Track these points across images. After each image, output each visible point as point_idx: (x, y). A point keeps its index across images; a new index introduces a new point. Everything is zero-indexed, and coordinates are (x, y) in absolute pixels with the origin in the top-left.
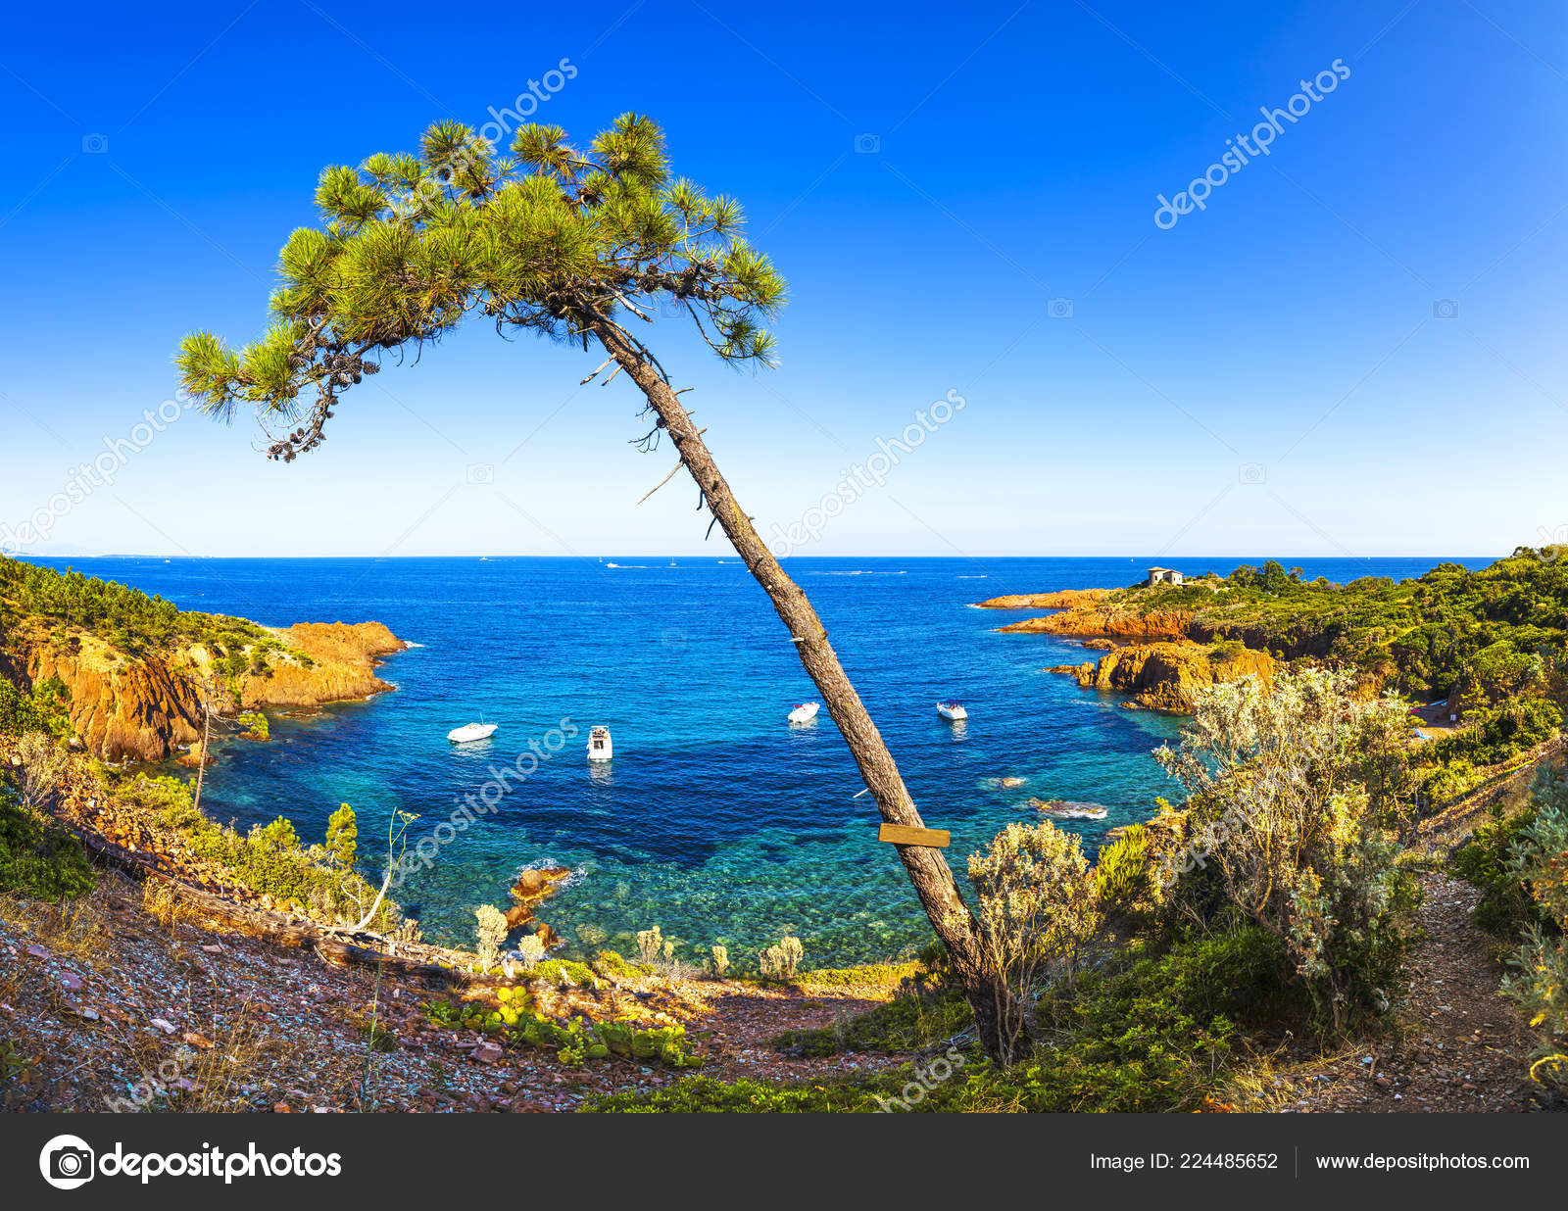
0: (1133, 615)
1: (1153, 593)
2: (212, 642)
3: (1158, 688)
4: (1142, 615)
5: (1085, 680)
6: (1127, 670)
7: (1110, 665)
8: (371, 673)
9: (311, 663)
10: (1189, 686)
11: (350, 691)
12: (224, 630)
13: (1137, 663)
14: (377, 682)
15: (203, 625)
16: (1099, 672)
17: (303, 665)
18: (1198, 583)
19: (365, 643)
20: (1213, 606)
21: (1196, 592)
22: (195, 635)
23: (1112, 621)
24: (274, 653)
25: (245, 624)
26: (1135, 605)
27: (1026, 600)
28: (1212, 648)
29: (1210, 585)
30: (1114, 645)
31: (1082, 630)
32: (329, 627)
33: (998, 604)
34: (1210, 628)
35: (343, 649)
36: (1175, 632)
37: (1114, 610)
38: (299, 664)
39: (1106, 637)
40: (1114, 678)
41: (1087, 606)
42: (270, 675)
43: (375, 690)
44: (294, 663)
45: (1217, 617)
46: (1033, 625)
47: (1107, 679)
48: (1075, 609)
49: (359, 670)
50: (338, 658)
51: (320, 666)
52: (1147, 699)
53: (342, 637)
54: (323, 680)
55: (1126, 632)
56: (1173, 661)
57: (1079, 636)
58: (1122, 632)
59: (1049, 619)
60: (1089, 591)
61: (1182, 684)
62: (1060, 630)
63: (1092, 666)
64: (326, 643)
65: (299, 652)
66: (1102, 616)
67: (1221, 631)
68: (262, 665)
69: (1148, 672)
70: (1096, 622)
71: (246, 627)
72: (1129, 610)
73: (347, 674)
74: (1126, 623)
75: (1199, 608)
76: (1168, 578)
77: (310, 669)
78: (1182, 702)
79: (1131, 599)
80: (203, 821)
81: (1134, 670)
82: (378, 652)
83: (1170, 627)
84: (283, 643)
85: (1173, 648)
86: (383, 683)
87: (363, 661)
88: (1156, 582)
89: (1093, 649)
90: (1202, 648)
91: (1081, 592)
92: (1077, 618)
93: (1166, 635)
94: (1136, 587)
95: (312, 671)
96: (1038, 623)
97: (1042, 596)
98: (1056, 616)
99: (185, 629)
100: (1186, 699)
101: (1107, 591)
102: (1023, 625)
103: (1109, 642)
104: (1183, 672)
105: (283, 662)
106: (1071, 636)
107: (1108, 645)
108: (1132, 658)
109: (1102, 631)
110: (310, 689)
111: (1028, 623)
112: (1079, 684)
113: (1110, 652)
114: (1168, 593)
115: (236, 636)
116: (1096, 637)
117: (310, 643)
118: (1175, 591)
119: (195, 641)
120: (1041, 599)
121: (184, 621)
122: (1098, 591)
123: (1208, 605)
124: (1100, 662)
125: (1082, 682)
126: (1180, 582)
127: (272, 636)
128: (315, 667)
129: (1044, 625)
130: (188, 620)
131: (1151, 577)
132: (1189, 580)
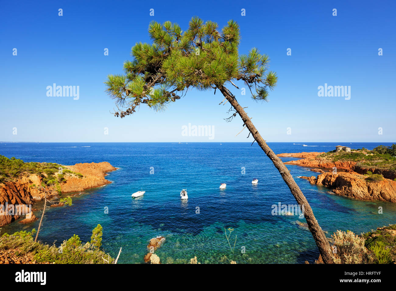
0: (330, 162)
1: (338, 154)
2: (41, 173)
3: (342, 188)
4: (333, 162)
5: (313, 182)
6: (329, 180)
7: (322, 178)
8: (104, 178)
9: (82, 176)
10: (356, 189)
11: (96, 185)
12: (46, 168)
13: (333, 178)
14: (106, 181)
15: (36, 167)
16: (318, 180)
17: (79, 177)
18: (358, 152)
19: (102, 169)
20: (365, 160)
21: (357, 155)
22: (32, 171)
23: (321, 163)
24: (68, 174)
25: (56, 165)
26: (330, 158)
27: (290, 155)
28: (367, 176)
29: (364, 152)
30: (323, 171)
31: (310, 165)
32: (89, 164)
33: (280, 155)
34: (365, 168)
35: (94, 171)
36: (348, 168)
37: (322, 159)
38: (78, 177)
39: (319, 168)
40: (324, 182)
41: (312, 158)
42: (65, 182)
43: (105, 183)
44: (76, 177)
45: (369, 165)
46: (293, 163)
47: (321, 182)
48: (307, 158)
49: (100, 178)
50: (92, 174)
51: (85, 177)
52: (338, 192)
53: (94, 167)
54: (86, 182)
55: (327, 167)
56: (349, 180)
57: (309, 167)
58: (325, 167)
59: (298, 161)
60: (312, 153)
61: (353, 188)
62: (302, 165)
63: (315, 178)
64: (88, 169)
65: (78, 173)
66: (317, 161)
67: (371, 170)
68: (62, 179)
69: (337, 181)
70: (316, 163)
71: (56, 166)
72: (328, 160)
73: (95, 179)
74: (327, 164)
75: (359, 161)
76: (344, 149)
77: (82, 178)
78: (353, 195)
79: (329, 156)
80: (40, 246)
81: (332, 181)
82: (106, 171)
83: (345, 166)
84: (71, 171)
85: (348, 174)
86: (108, 181)
87: (101, 174)
88: (339, 151)
89: (315, 172)
90: (362, 176)
91: (309, 153)
92: (308, 161)
93: (344, 169)
94: (331, 152)
95: (83, 179)
96: (294, 162)
97: (295, 154)
98: (301, 160)
99: (27, 169)
100: (355, 194)
101: (319, 153)
102: (289, 162)
103: (321, 170)
104: (353, 184)
105: (71, 177)
106: (306, 167)
107: (320, 171)
108: (331, 176)
109: (318, 166)
110: (80, 186)
111: (291, 162)
112: (310, 183)
113: (321, 173)
114: (344, 155)
115: (51, 170)
116: (315, 168)
117: (82, 170)
118: (347, 154)
119: (32, 173)
120: (295, 155)
121: (27, 166)
122: (315, 153)
123: (363, 160)
124: (318, 177)
125: (311, 182)
126: (350, 151)
127: (67, 168)
128: (84, 178)
129: (296, 163)
130: (29, 165)
131: (337, 149)
132: (354, 150)
